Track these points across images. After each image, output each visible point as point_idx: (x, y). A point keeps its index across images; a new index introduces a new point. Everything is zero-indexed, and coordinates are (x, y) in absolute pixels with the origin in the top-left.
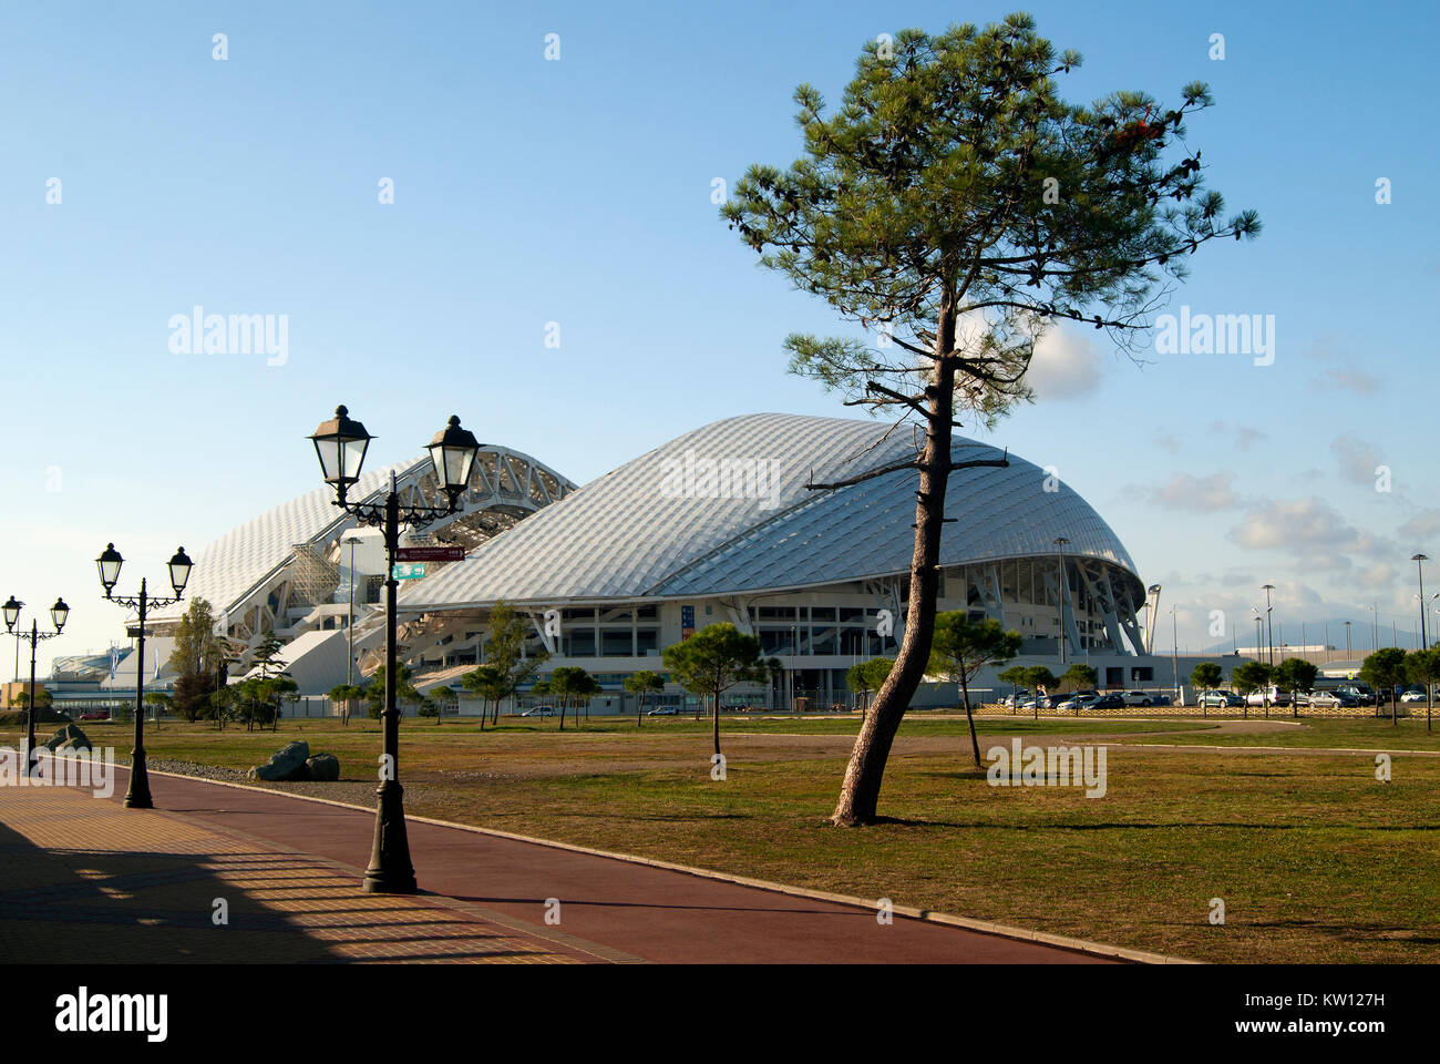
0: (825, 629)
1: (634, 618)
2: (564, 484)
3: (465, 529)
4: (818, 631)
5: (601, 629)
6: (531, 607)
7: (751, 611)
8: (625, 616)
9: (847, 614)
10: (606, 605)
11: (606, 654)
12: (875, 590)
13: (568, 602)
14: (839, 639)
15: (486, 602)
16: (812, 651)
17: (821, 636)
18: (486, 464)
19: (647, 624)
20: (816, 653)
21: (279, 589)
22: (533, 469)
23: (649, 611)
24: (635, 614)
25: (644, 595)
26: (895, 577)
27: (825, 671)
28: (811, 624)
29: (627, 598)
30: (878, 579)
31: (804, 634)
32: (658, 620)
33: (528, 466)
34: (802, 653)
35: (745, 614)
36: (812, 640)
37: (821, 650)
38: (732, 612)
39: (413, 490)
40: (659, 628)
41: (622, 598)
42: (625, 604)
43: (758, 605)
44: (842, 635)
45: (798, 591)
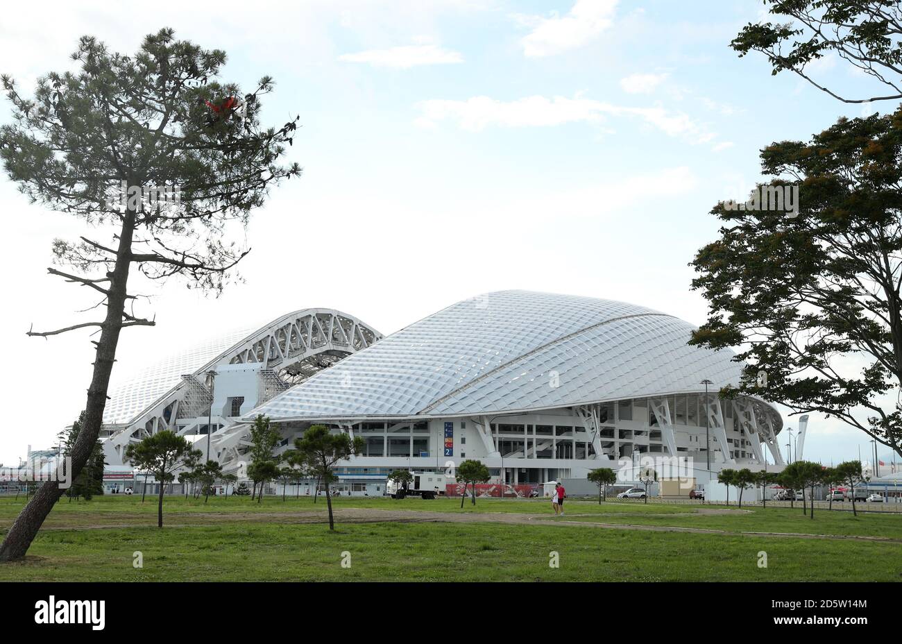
0: (545, 440)
1: (412, 429)
2: (378, 337)
3: (311, 366)
4: (540, 443)
5: (388, 437)
6: (340, 421)
7: (493, 427)
8: (406, 429)
9: (560, 430)
10: (392, 420)
11: (392, 455)
12: (581, 414)
13: (365, 418)
14: (555, 448)
15: (309, 417)
16: (535, 456)
17: (542, 446)
18: (324, 322)
19: (421, 434)
20: (538, 457)
21: (172, 405)
22: (356, 326)
23: (423, 425)
24: (412, 427)
25: (418, 414)
26: (596, 405)
27: (543, 469)
28: (535, 436)
29: (406, 416)
30: (584, 406)
31: (530, 444)
32: (428, 432)
33: (353, 324)
34: (528, 457)
35: (488, 428)
36: (535, 448)
37: (541, 455)
38: (479, 427)
39: (270, 338)
40: (429, 437)
41: (402, 416)
42: (404, 420)
43: (497, 422)
44: (557, 445)
45: (525, 414)
